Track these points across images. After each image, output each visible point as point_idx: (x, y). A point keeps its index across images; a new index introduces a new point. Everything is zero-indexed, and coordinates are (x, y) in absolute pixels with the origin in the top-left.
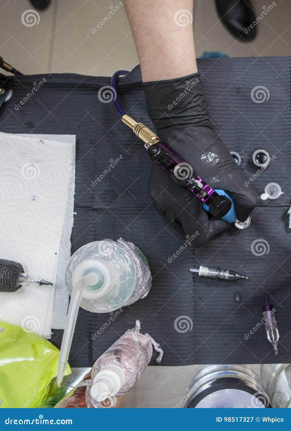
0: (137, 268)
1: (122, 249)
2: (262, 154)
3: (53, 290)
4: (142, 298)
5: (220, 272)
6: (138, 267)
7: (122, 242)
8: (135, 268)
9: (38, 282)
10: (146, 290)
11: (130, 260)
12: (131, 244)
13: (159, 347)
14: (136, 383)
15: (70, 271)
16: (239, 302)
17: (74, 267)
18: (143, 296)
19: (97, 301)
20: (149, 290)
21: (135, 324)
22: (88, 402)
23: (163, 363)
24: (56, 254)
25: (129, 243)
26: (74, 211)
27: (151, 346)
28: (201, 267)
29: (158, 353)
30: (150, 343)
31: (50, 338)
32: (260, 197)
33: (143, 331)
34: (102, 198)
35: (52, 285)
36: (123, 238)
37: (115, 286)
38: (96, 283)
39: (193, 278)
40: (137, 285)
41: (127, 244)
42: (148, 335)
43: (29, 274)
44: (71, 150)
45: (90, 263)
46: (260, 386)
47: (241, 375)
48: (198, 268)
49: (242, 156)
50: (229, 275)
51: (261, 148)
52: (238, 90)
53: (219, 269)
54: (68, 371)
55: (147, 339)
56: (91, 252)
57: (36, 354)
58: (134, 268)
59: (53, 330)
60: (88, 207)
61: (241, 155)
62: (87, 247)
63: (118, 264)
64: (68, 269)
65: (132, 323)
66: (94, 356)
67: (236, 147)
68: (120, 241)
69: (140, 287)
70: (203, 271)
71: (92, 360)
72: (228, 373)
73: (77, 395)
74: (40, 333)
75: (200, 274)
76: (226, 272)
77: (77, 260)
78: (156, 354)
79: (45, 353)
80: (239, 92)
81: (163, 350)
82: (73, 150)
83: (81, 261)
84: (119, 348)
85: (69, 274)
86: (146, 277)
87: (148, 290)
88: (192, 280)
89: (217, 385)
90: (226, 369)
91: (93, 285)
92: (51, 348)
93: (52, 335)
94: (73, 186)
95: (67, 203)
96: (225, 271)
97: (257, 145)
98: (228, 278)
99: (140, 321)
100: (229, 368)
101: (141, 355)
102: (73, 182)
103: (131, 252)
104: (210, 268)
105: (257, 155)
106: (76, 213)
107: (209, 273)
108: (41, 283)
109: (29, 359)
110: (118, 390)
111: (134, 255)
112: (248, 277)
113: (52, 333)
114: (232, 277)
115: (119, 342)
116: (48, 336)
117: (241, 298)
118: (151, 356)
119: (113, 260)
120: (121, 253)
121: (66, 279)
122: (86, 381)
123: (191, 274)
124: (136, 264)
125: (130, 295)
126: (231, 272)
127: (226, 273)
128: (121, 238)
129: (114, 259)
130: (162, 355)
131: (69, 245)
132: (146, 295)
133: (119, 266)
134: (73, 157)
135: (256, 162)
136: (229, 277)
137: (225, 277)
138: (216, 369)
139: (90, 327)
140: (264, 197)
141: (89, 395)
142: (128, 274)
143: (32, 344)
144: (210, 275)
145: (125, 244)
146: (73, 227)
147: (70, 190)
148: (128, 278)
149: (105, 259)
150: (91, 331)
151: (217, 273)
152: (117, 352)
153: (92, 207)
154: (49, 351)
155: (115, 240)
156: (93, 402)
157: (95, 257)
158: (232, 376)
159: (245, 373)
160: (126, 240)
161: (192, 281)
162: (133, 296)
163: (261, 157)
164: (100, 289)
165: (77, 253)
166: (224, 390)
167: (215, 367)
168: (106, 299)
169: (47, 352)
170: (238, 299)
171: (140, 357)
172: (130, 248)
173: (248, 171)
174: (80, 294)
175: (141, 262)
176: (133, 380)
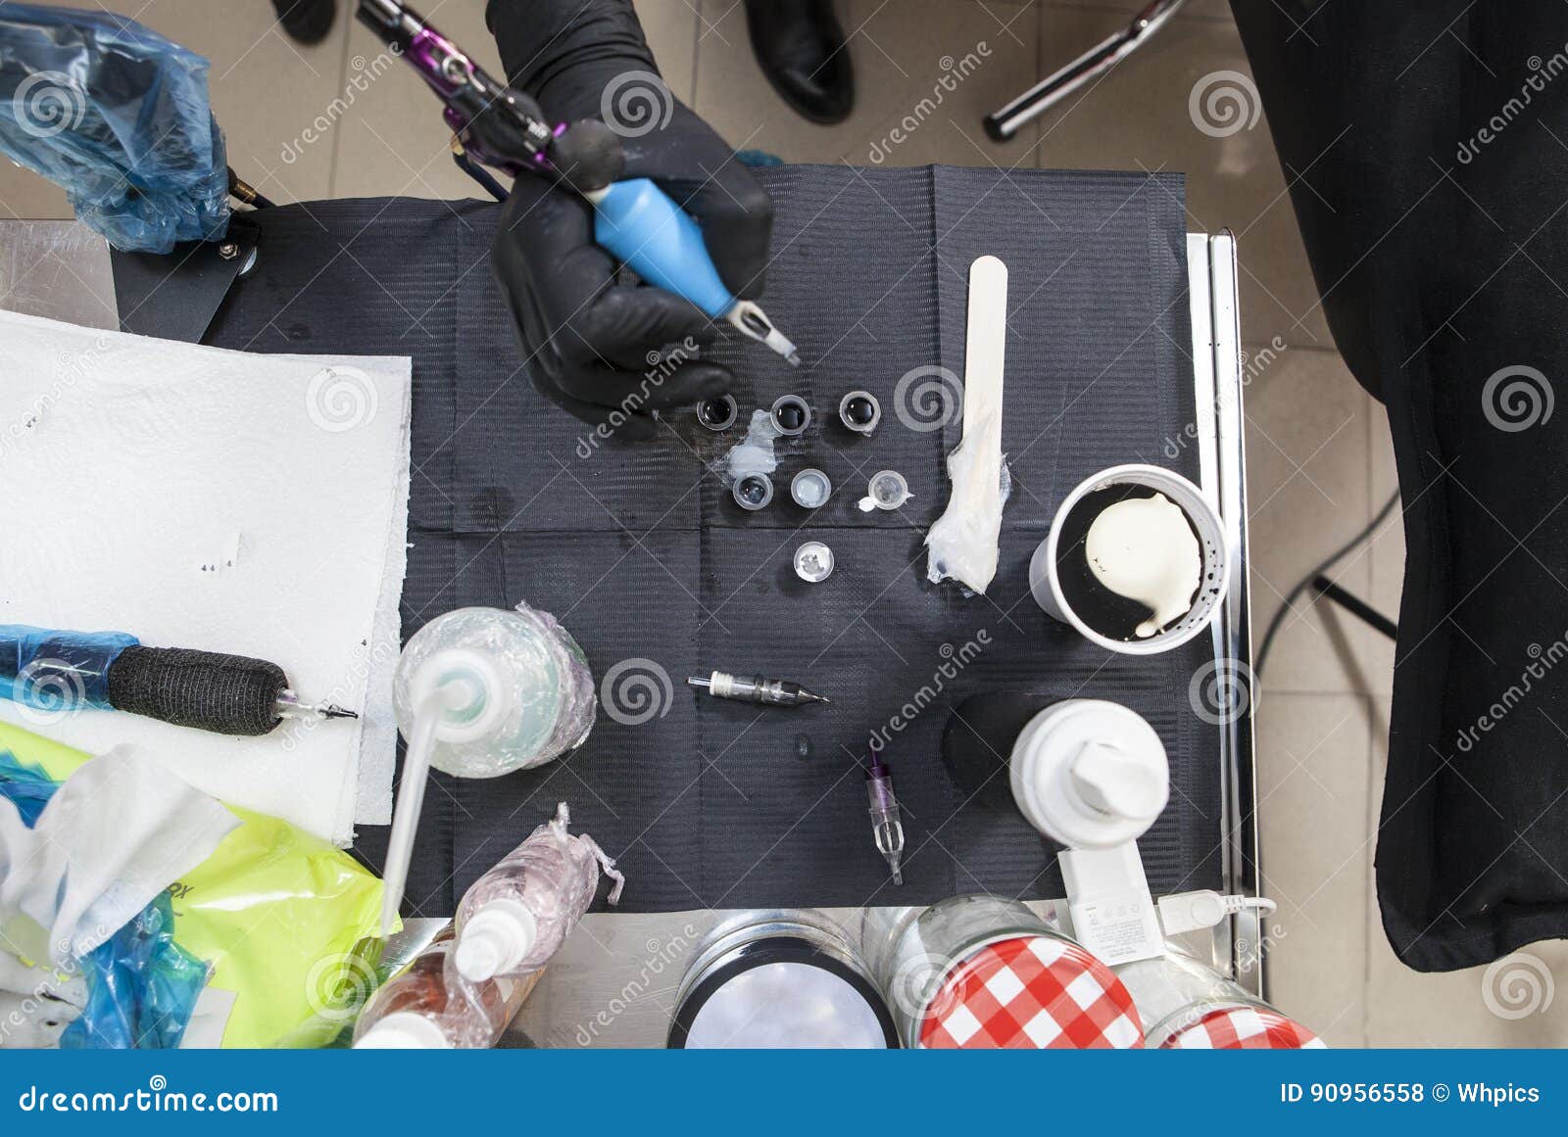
0: (563, 670)
1: (527, 627)
2: (861, 402)
3: (358, 731)
4: (575, 747)
5: (762, 685)
6: (567, 671)
7: (528, 612)
8: (559, 671)
9: (322, 711)
10: (583, 727)
11: (545, 652)
12: (549, 616)
13: (614, 868)
14: (560, 944)
15: (405, 678)
16: (808, 758)
17: (414, 670)
18: (575, 743)
19: (468, 748)
20: (590, 728)
21: (556, 811)
22: (449, 984)
23: (624, 906)
24: (364, 643)
25: (542, 612)
26: (408, 542)
27: (596, 864)
28: (715, 673)
29: (614, 882)
30: (593, 857)
31: (350, 846)
32: (858, 505)
33: (574, 829)
34: (476, 508)
35: (356, 717)
36: (528, 602)
37: (512, 713)
38: (467, 703)
39: (697, 699)
40: (563, 713)
41: (538, 615)
42: (588, 837)
43: (300, 693)
44: (402, 392)
45: (451, 658)
46: (857, 959)
47: (812, 934)
48: (709, 677)
49: (812, 405)
50: (783, 692)
51: (860, 388)
52: (804, 250)
53: (758, 679)
54: (397, 925)
55: (585, 847)
56: (456, 633)
57: (319, 884)
58: (556, 674)
59: (357, 828)
60: (442, 530)
61: (810, 403)
62: (445, 621)
63: (519, 661)
64: (399, 674)
65: (550, 810)
66: (456, 890)
67: (802, 385)
68: (522, 608)
69: (569, 718)
70: (721, 683)
71: (452, 899)
72: (780, 928)
73: (422, 971)
74: (327, 835)
75: (712, 692)
76: (775, 685)
77: (420, 652)
78: (607, 883)
79: (340, 881)
80: (805, 255)
81: (623, 875)
82: (405, 393)
83: (432, 652)
84: (521, 862)
85: (401, 688)
86: (585, 695)
87: (587, 727)
88: (693, 707)
89: (756, 955)
90: (776, 919)
91: (458, 709)
92: (354, 869)
93: (355, 840)
94: (407, 479)
95: (392, 521)
96: (773, 682)
97: (850, 380)
98: (781, 699)
99: (569, 804)
100: (785, 919)
101: (573, 877)
102: (404, 470)
103: (549, 633)
104: (736, 675)
105: (849, 405)
106: (412, 545)
107: (733, 689)
108: (331, 714)
109: (301, 895)
110: (518, 958)
111: (556, 642)
112: (827, 697)
113: (356, 835)
114: (788, 698)
115: (521, 850)
116: (346, 842)
117: (811, 748)
118: (595, 887)
119: (507, 652)
120: (524, 635)
121: (394, 698)
122: (441, 943)
123: (691, 691)
124: (561, 662)
125: (547, 735)
126: (786, 686)
127: (776, 688)
128: (523, 603)
129: (509, 650)
130: (620, 886)
131: (397, 620)
132: (582, 740)
133: (521, 667)
134: (405, 410)
135: (848, 422)
136: (784, 699)
137: (773, 697)
138: (752, 920)
139: (446, 818)
140: (867, 504)
141: (453, 968)
142: (541, 685)
143: (309, 859)
144: (736, 693)
145: (533, 615)
146: (405, 577)
147: (398, 489)
148: (540, 694)
149: (488, 649)
150: (450, 828)
151: (754, 688)
152: (515, 872)
153: (452, 529)
154: (349, 876)
155: (509, 607)
156: (461, 982)
157: (464, 646)
158: (793, 934)
159: (822, 929)
160: (535, 606)
161: (694, 709)
162: (553, 738)
163: (859, 410)
164: (474, 720)
165: (421, 636)
166: (771, 965)
167: (749, 915)
168: (489, 744)
169: (345, 878)
170: (804, 750)
171: (571, 882)
172: (546, 624)
173: (827, 441)
174: (432, 731)
175: (571, 659)
176: (555, 936)
